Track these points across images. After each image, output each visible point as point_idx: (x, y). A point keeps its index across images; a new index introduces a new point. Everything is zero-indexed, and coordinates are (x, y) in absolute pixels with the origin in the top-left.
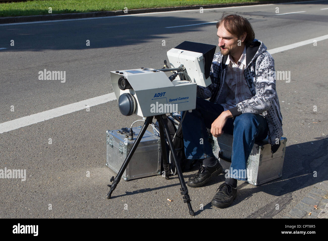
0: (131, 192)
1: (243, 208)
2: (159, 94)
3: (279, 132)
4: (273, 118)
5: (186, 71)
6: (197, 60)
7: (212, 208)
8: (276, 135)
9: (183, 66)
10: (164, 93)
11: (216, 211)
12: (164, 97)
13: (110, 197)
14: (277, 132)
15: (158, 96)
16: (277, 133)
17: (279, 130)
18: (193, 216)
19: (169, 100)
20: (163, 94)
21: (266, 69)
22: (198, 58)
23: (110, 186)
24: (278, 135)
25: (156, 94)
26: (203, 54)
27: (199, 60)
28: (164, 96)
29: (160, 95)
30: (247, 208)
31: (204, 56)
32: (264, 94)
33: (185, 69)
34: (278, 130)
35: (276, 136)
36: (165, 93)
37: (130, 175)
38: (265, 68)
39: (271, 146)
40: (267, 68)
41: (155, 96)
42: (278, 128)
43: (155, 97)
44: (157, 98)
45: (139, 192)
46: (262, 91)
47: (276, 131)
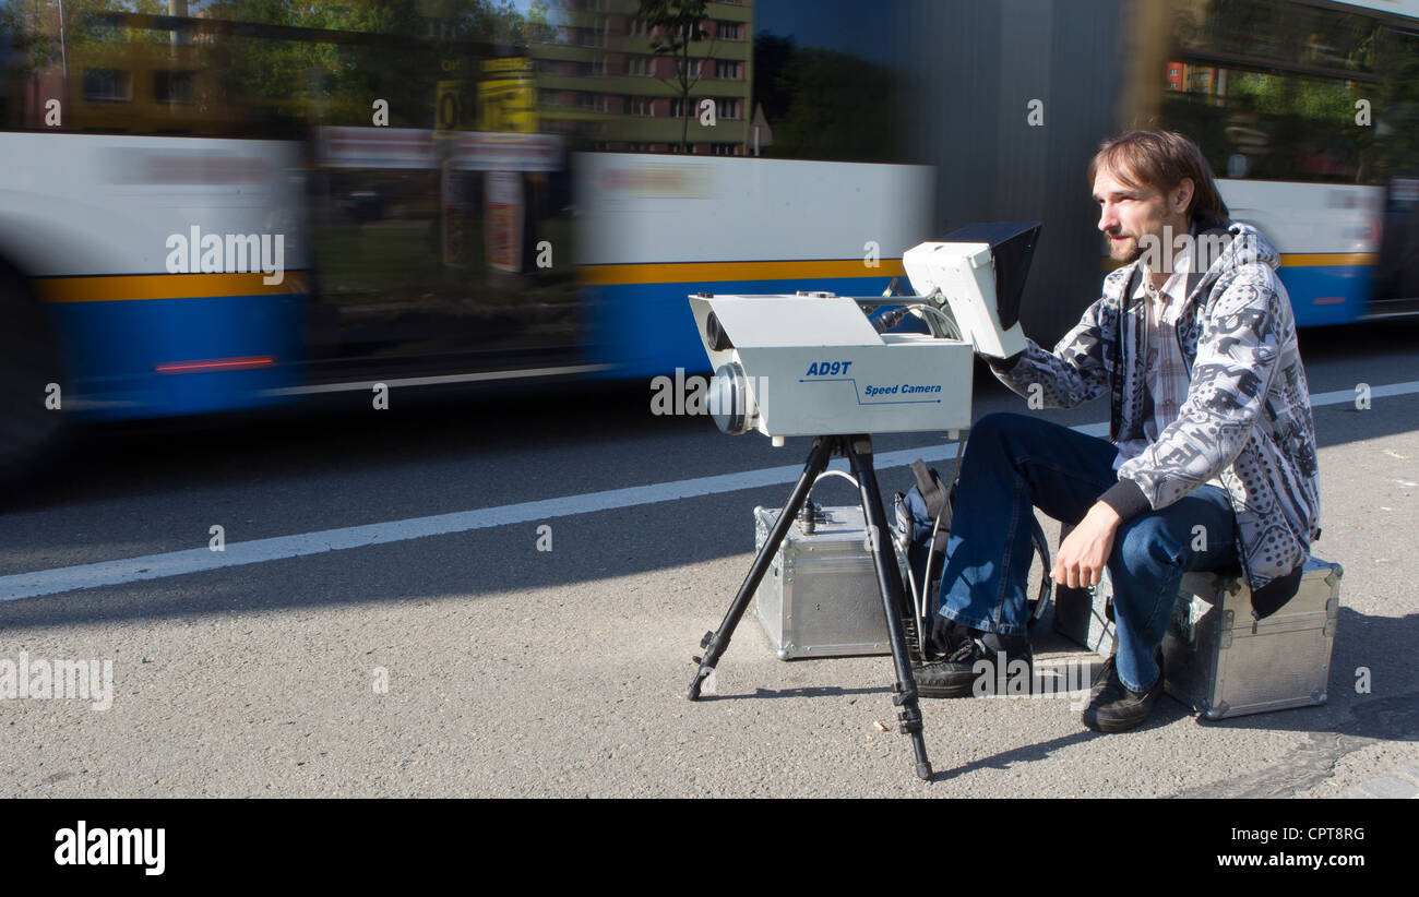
0: (774, 692)
1: (1121, 782)
2: (825, 367)
3: (1278, 542)
4: (1258, 488)
5: (949, 307)
6: (967, 264)
7: (1008, 768)
8: (1267, 550)
9: (939, 291)
10: (846, 364)
11: (1018, 776)
12: (844, 377)
13: (696, 696)
14: (1272, 540)
15: (821, 373)
16: (1271, 546)
17: (1280, 536)
18: (927, 780)
19: (865, 390)
20: (842, 367)
21: (1230, 316)
22: (969, 259)
23: (698, 660)
24: (1276, 552)
25: (815, 365)
26: (990, 245)
27: (975, 266)
28: (844, 373)
29: (831, 370)
30: (1139, 782)
31: (994, 251)
32: (1211, 403)
33: (946, 302)
34: (1275, 534)
35: (1267, 555)
36: (850, 363)
37: (797, 645)
38: (1228, 312)
39: (1251, 591)
40: (1236, 314)
41: (813, 370)
42: (1277, 528)
43: (812, 374)
44: (818, 377)
45: (799, 694)
46: (1203, 392)
47: (1268, 536)
